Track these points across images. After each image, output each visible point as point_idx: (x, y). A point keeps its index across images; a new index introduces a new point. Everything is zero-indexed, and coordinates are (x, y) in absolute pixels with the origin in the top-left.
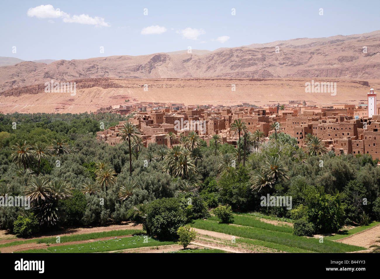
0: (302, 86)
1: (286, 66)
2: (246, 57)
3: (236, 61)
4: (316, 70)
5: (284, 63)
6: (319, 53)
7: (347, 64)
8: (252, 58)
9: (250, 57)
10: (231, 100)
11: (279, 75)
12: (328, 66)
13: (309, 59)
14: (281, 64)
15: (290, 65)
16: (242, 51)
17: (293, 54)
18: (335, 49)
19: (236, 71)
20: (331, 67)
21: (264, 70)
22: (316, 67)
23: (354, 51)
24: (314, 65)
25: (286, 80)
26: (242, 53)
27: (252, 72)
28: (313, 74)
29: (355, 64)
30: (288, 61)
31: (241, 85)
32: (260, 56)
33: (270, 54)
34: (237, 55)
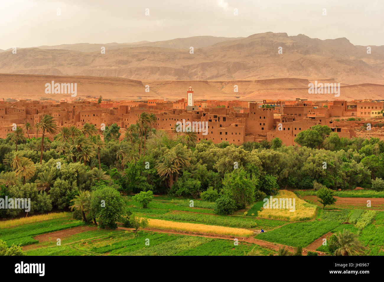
0: (90, 83)
1: (74, 66)
2: (38, 57)
3: (29, 60)
4: (99, 70)
5: (71, 64)
6: (100, 57)
7: (123, 67)
8: (43, 58)
9: (42, 57)
10: (30, 94)
11: (67, 73)
12: (108, 67)
13: (93, 61)
14: (68, 64)
15: (77, 66)
16: (35, 51)
17: (79, 57)
18: (113, 53)
19: (29, 69)
20: (111, 68)
21: (55, 69)
22: (98, 68)
23: (128, 56)
24: (96, 66)
25: (77, 78)
26: (34, 53)
27: (44, 70)
28: (96, 74)
29: (129, 67)
30: (75, 62)
31: (38, 81)
32: (50, 57)
33: (59, 55)
34: (30, 55)
